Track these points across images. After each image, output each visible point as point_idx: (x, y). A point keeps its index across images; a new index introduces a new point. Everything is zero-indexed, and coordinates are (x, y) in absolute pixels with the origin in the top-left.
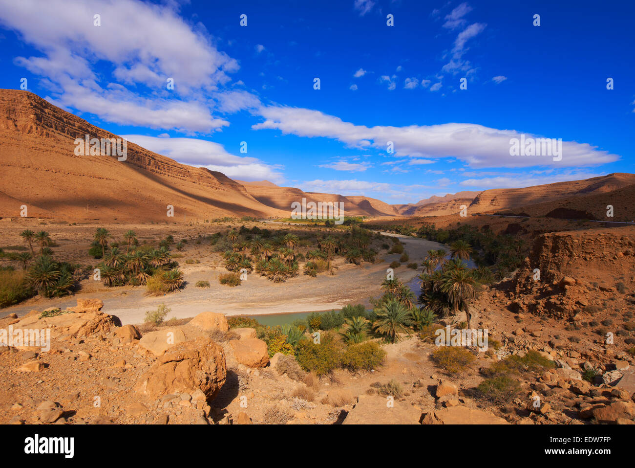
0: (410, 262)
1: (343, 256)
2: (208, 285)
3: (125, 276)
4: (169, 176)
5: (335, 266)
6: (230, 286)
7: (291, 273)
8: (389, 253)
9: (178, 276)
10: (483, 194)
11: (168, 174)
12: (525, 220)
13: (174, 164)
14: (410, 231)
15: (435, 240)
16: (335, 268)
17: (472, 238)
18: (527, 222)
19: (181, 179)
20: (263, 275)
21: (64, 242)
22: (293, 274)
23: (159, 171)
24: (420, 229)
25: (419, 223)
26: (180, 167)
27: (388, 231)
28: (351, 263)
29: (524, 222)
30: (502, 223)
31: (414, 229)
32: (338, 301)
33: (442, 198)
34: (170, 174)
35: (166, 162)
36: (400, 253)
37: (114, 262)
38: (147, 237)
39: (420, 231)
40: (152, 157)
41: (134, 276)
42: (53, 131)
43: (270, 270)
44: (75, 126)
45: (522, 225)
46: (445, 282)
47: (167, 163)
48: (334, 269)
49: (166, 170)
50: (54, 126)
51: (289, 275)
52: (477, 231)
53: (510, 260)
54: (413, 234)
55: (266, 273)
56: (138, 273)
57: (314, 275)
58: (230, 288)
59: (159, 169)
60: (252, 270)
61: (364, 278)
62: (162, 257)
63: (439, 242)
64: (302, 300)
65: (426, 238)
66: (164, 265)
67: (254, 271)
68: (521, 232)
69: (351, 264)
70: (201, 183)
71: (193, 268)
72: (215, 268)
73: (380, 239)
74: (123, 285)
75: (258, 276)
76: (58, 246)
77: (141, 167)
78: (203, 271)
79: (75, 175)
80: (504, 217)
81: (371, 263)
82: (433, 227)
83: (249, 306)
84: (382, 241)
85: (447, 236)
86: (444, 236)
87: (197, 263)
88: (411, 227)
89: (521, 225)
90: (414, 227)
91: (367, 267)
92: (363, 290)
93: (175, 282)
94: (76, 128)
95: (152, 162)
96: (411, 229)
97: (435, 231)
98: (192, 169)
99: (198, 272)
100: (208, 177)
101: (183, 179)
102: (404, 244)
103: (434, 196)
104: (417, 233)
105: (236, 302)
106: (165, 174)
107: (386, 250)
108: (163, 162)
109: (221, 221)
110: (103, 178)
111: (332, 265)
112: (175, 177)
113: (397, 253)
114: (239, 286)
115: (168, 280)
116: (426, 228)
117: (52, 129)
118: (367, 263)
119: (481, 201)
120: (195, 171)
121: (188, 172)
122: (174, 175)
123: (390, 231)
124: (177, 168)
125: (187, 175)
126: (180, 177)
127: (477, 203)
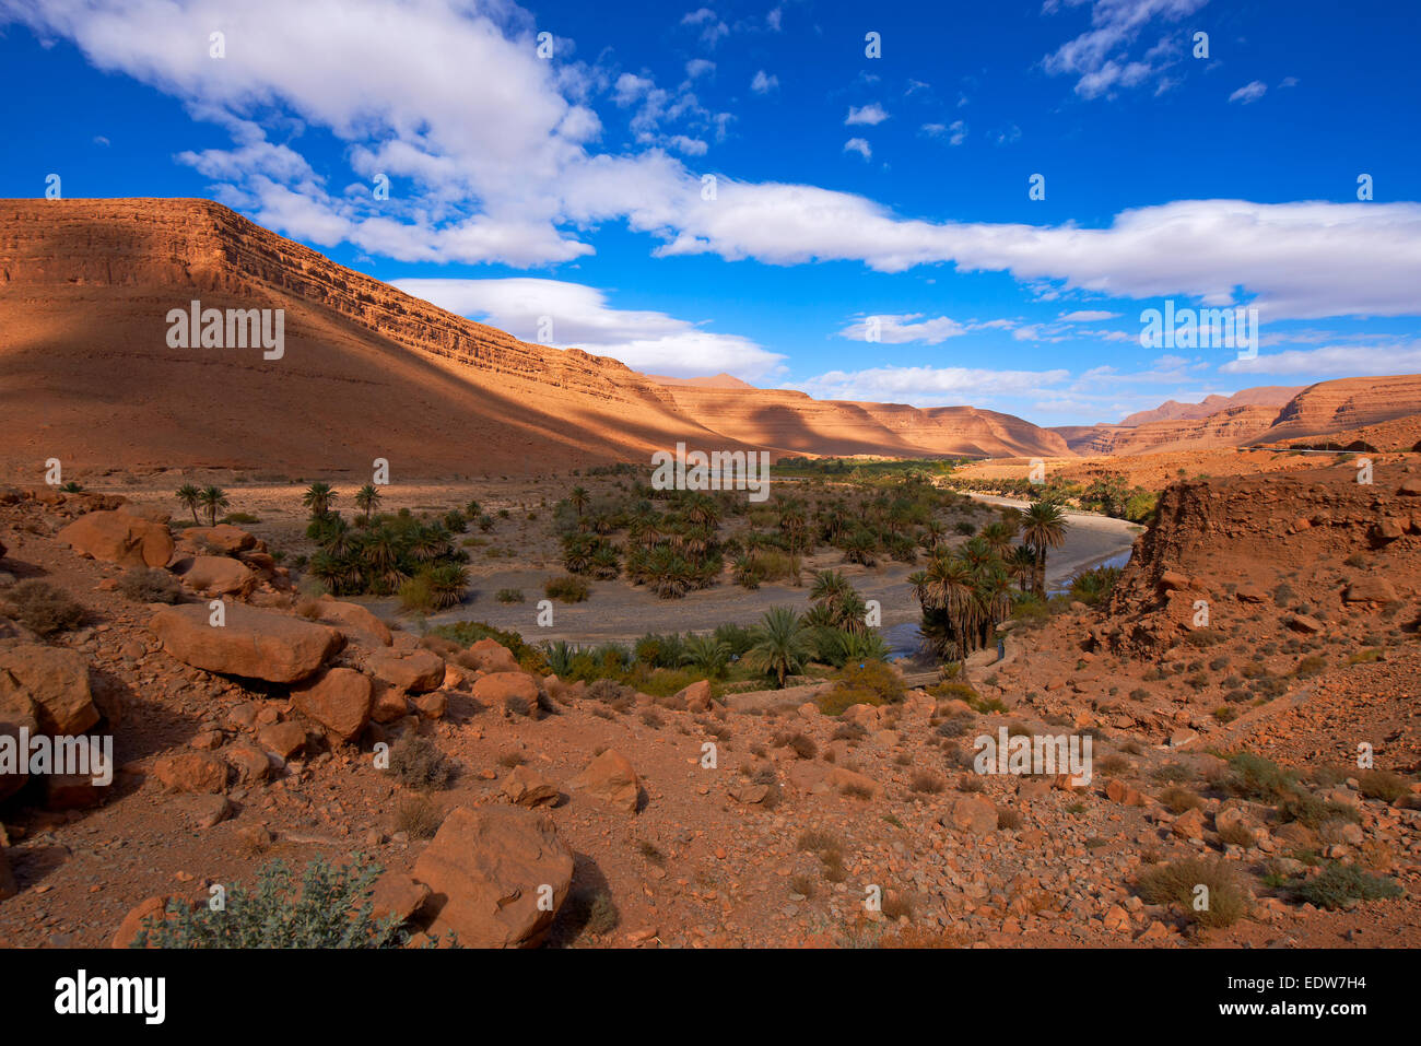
1: (840, 547)
2: (521, 599)
3: (362, 575)
4: (498, 370)
5: (811, 568)
6: (567, 601)
7: (700, 580)
9: (459, 579)
10: (1312, 393)
11: (497, 366)
13: (510, 344)
15: (1122, 516)
16: (810, 571)
19: (524, 376)
20: (641, 583)
21: (272, 515)
22: (705, 584)
23: (478, 360)
24: (1090, 488)
25: (1089, 473)
26: (522, 348)
27: (1010, 494)
28: (854, 561)
31: (1075, 487)
33: (1193, 406)
34: (501, 367)
35: (491, 338)
37: (341, 547)
38: (435, 505)
39: (1089, 493)
40: (461, 330)
41: (379, 576)
42: (258, 283)
43: (652, 571)
44: (301, 269)
47: (493, 342)
48: (805, 575)
49: (492, 358)
50: (260, 271)
51: (694, 584)
54: (1072, 501)
55: (645, 578)
56: (386, 571)
57: (752, 586)
58: (565, 605)
59: (477, 355)
60: (619, 571)
62: (434, 542)
63: (1132, 519)
66: (438, 557)
67: (623, 576)
69: (853, 565)
70: (569, 385)
71: (498, 564)
72: (542, 565)
74: (358, 594)
75: (630, 584)
76: (258, 522)
77: (438, 353)
78: (517, 572)
79: (303, 376)
81: (907, 565)
82: (1124, 480)
84: (967, 516)
85: (1153, 503)
86: (1145, 505)
87: (510, 556)
88: (1068, 483)
90: (1076, 482)
93: (452, 590)
94: (305, 273)
95: (462, 341)
97: (1124, 493)
98: (550, 354)
99: (506, 574)
100: (586, 371)
101: (529, 378)
103: (1172, 402)
104: (1082, 499)
106: (491, 367)
107: (964, 537)
108: (485, 341)
109: (607, 473)
110: (359, 381)
111: (807, 565)
112: (511, 373)
114: (583, 603)
116: (1105, 485)
117: (255, 278)
118: (895, 563)
119: (1304, 413)
120: (557, 358)
121: (542, 360)
122: (511, 369)
124: (515, 352)
125: (538, 366)
126: (522, 373)
127: (1292, 419)
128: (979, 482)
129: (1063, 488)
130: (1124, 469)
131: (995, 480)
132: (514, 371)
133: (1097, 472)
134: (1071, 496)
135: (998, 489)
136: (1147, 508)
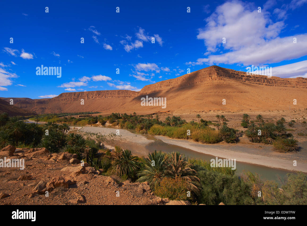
3: (260, 138)
4: (276, 86)
9: (294, 142)
11: (275, 85)
13: (279, 79)
19: (284, 86)
23: (270, 84)
26: (283, 80)
34: (276, 85)
35: (273, 79)
37: (253, 130)
40: (265, 78)
41: (265, 139)
44: (230, 73)
47: (274, 80)
49: (274, 83)
50: (223, 75)
56: (267, 138)
59: (269, 83)
62: (281, 130)
66: (282, 135)
71: (304, 139)
74: (259, 143)
77: (260, 84)
79: (232, 92)
93: (293, 146)
94: (231, 74)
95: (265, 81)
101: (285, 86)
106: (274, 85)
108: (271, 80)
110: (243, 92)
112: (280, 86)
115: (287, 144)
117: (222, 77)
120: (293, 80)
122: (279, 85)
124: (280, 81)
125: (288, 83)
126: (283, 85)
132: (280, 85)
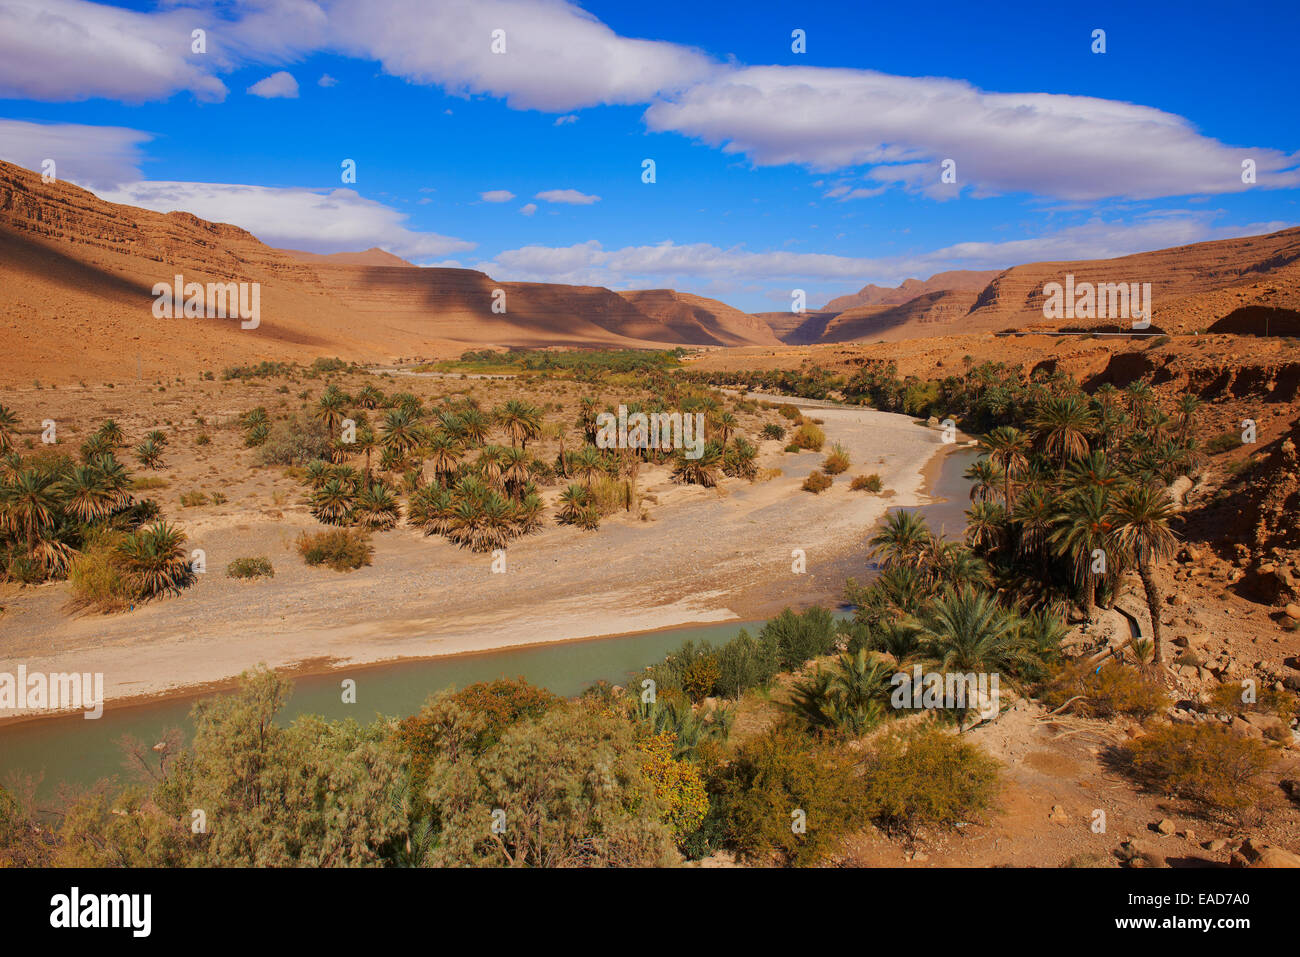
0: (854, 472)
1: (661, 464)
2: (267, 569)
5: (648, 494)
6: (339, 568)
7: (522, 522)
8: (787, 451)
9: (167, 545)
11: (71, 233)
12: (1159, 343)
13: (88, 204)
14: (825, 387)
15: (898, 409)
16: (648, 499)
17: (1010, 398)
18: (1167, 349)
19: (111, 248)
20: (435, 531)
22: (528, 522)
23: (42, 224)
24: (854, 379)
25: (847, 362)
26: (106, 210)
27: (758, 388)
28: (691, 481)
29: (1159, 349)
30: (1090, 354)
31: (836, 378)
32: (686, 599)
33: (892, 291)
34: (77, 235)
35: (60, 195)
36: (816, 447)
39: (853, 385)
40: (14, 183)
41: (24, 551)
43: (458, 514)
45: (1152, 358)
46: (1069, 524)
47: (63, 201)
48: (646, 504)
49: (63, 222)
51: (515, 528)
52: (1021, 377)
53: (1160, 455)
54: (834, 395)
55: (445, 524)
56: (36, 543)
57: (590, 524)
58: (339, 575)
59: (40, 218)
60: (398, 515)
61: (741, 526)
62: (108, 489)
63: (912, 413)
64: (575, 601)
65: (871, 405)
66: (115, 513)
67: (403, 522)
68: (1149, 376)
69: (692, 487)
70: (177, 260)
71: (210, 518)
72: (280, 515)
73: (750, 412)
75: (419, 534)
78: (241, 528)
80: (1094, 337)
81: (746, 482)
82: (892, 369)
83: (414, 628)
84: (754, 417)
85: (932, 395)
86: (924, 396)
87: (218, 503)
88: (827, 374)
89: (1149, 358)
90: (835, 373)
91: (738, 493)
92: (749, 562)
93: (162, 566)
95: (17, 198)
96: (828, 380)
97: (897, 383)
98: (147, 219)
99: (225, 532)
100: (199, 241)
101: (118, 250)
102: (818, 422)
103: (872, 286)
104: (845, 392)
105: (369, 620)
106: (62, 235)
107: (775, 442)
108: (50, 198)
111: (640, 490)
112: (93, 244)
113: (808, 447)
114: (363, 568)
115: (137, 562)
116: (873, 376)
118: (735, 481)
119: (1001, 298)
120: (155, 224)
121: (135, 226)
122: (91, 238)
123: (765, 387)
124: (95, 215)
125: (132, 235)
126: (108, 243)
127: (990, 304)
128: (720, 375)
129: (823, 379)
130: (888, 357)
131: (739, 373)
132: (94, 240)
133: (856, 361)
134: (832, 389)
135: (742, 383)
136: (926, 400)
